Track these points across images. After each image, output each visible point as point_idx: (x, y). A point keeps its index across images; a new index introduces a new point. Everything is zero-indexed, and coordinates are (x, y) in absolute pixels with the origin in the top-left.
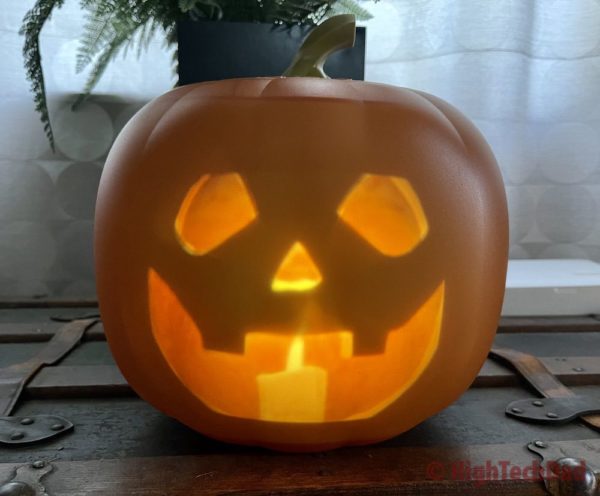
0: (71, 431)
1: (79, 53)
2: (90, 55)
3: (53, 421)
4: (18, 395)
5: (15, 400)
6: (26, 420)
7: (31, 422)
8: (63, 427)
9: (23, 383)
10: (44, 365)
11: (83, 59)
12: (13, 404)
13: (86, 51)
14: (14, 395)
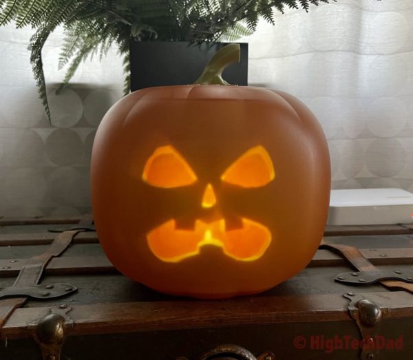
0: (76, 292)
1: (60, 56)
2: (67, 58)
3: (64, 287)
4: (41, 273)
5: (40, 276)
6: (48, 286)
7: (51, 288)
8: (70, 290)
9: (43, 266)
10: (53, 257)
11: (63, 60)
12: (39, 278)
13: (65, 55)
14: (39, 273)
